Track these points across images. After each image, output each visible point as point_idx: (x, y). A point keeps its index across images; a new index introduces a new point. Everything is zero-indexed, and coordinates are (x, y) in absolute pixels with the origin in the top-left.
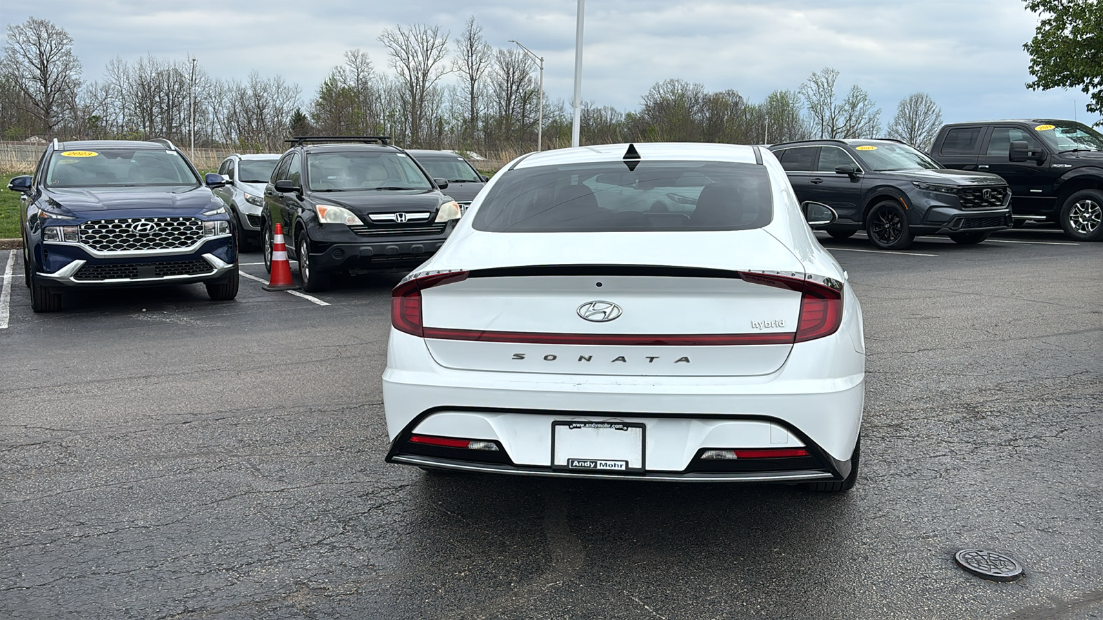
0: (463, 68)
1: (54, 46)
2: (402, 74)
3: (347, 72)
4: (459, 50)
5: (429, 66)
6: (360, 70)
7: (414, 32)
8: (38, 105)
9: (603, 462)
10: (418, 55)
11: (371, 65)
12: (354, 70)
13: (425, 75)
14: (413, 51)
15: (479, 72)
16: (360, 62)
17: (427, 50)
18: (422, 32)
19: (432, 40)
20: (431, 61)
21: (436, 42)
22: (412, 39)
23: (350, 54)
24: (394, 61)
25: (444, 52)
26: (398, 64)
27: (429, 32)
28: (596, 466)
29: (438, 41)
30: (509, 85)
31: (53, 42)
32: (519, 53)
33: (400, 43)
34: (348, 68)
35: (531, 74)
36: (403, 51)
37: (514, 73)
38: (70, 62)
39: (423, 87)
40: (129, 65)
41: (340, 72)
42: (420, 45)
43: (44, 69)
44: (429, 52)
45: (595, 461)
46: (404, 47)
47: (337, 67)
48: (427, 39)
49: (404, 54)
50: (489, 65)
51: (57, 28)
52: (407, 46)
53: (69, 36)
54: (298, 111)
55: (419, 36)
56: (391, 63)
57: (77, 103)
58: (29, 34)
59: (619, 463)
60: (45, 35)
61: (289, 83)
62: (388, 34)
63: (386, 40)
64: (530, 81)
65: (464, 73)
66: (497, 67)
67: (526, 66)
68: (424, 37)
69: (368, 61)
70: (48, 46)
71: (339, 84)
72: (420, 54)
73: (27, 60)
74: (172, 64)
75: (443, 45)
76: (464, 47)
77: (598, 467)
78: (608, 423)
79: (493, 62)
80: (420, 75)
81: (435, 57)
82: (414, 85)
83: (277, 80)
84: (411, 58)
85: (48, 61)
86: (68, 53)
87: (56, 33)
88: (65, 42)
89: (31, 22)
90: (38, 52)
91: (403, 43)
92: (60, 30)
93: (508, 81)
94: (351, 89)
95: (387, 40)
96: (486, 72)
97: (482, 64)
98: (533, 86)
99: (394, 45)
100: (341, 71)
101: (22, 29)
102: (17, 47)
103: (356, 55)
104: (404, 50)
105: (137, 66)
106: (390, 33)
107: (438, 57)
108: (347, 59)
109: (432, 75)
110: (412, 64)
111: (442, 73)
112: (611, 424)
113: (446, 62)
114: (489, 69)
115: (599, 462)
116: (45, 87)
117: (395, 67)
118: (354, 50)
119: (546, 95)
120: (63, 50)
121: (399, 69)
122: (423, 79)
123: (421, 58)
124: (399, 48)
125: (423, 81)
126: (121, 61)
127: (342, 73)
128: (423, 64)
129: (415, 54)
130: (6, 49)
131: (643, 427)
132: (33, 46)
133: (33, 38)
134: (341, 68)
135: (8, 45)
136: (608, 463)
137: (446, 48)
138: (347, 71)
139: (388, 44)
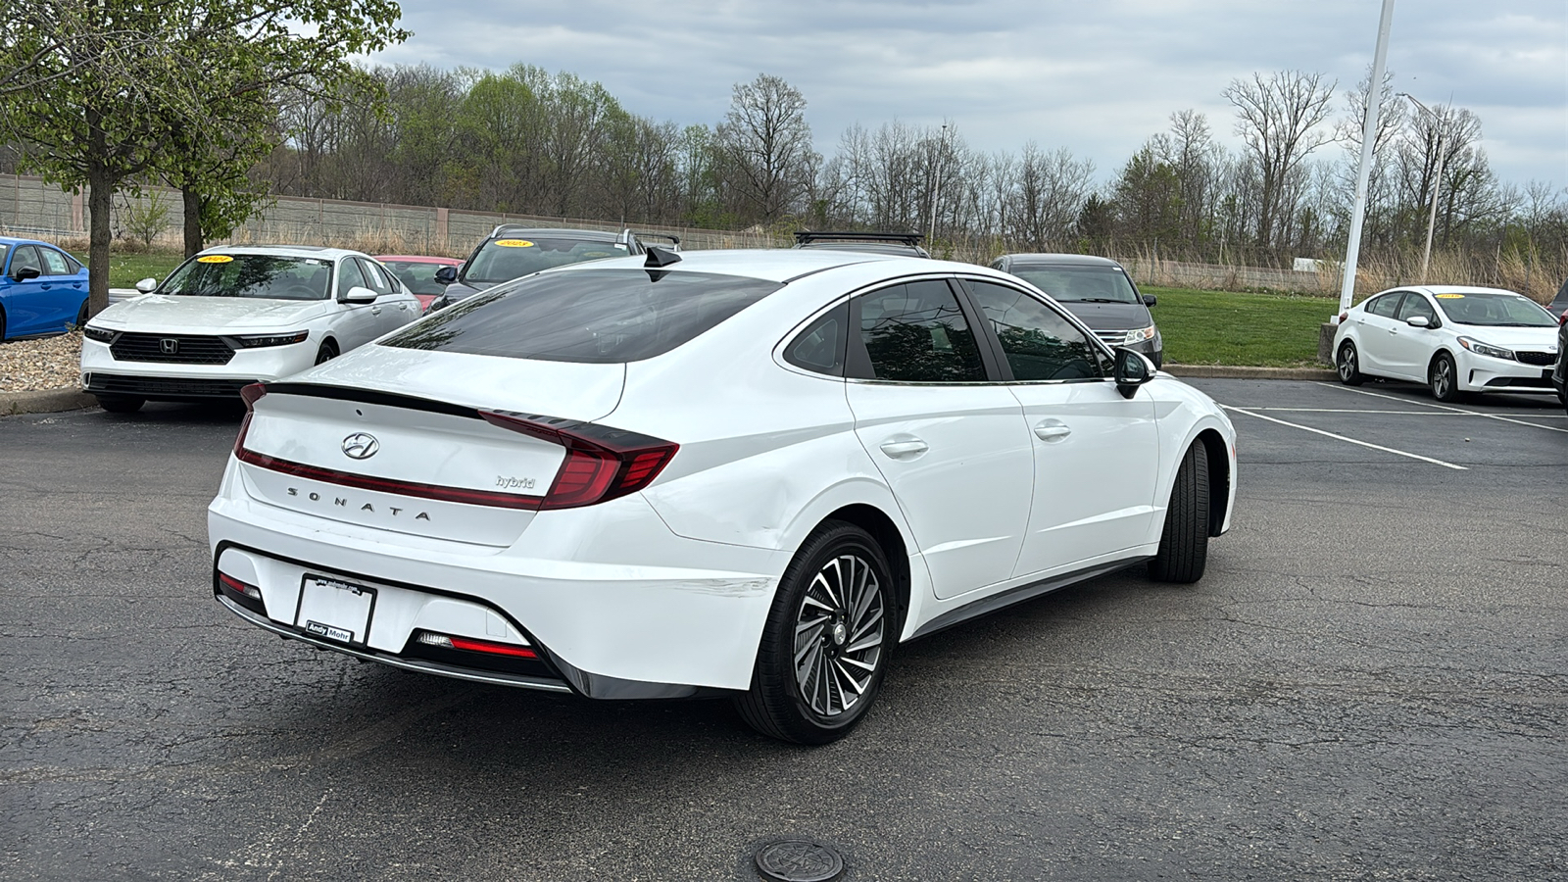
0: (1354, 135)
1: (783, 111)
2: (1257, 146)
3: (1172, 143)
4: (1351, 108)
5: (1298, 133)
6: (1190, 139)
7: (1280, 83)
8: (757, 185)
9: (333, 630)
10: (1283, 116)
11: (1208, 132)
12: (1182, 139)
13: (1289, 146)
14: (1275, 110)
15: (1380, 142)
16: (1191, 127)
17: (1297, 109)
18: (1292, 83)
19: (1307, 94)
20: (1301, 125)
21: (1313, 97)
22: (1276, 93)
23: (1178, 116)
24: (1244, 126)
25: (1324, 112)
26: (1249, 130)
27: (1304, 83)
28: (326, 633)
29: (1318, 94)
30: (1430, 161)
31: (783, 105)
32: (1453, 111)
33: (1255, 99)
34: (1173, 136)
35: (1470, 145)
36: (1258, 111)
37: (1439, 142)
38: (799, 130)
39: (1286, 162)
40: (869, 134)
41: (1160, 142)
42: (1288, 101)
43: (769, 139)
44: (1300, 113)
45: (326, 627)
46: (1262, 105)
47: (1156, 136)
48: (1299, 93)
49: (1259, 116)
50: (1400, 131)
51: (788, 87)
52: (1266, 103)
53: (802, 97)
54: (1094, 197)
55: (1287, 89)
56: (1239, 129)
57: (817, 182)
58: (757, 96)
59: (346, 633)
60: (775, 97)
61: (1078, 158)
62: (1239, 87)
63: (1235, 95)
64: (1468, 155)
65: (1356, 143)
66: (1412, 134)
67: (1464, 131)
68: (1295, 90)
69: (1204, 126)
70: (777, 111)
71: (1156, 158)
72: (1285, 115)
73: (750, 127)
74: (923, 132)
75: (1324, 100)
76: (1360, 104)
77: (328, 636)
78: (347, 584)
79: (1406, 126)
80: (1283, 147)
81: (1309, 119)
82: (1272, 160)
83: (1061, 155)
84: (1270, 121)
85: (774, 130)
86: (798, 120)
87: (789, 94)
88: (797, 104)
89: (761, 81)
90: (765, 118)
91: (1261, 100)
92: (793, 90)
93: (1428, 156)
94: (1172, 166)
95: (1238, 95)
96: (1393, 141)
97: (1387, 130)
98: (1472, 163)
99: (1247, 103)
100: (1163, 142)
101: (750, 90)
102: (742, 112)
103: (1187, 117)
104: (1260, 109)
105: (879, 135)
106: (1242, 84)
107: (1314, 118)
108: (1174, 124)
109: (1300, 147)
110: (1271, 131)
111: (1318, 143)
112: (349, 585)
113: (1326, 127)
114: (1399, 137)
115: (330, 629)
116: (768, 162)
117: (1245, 134)
118: (1184, 111)
119: (1495, 177)
120: (793, 116)
121: (1250, 138)
122: (1287, 152)
123: (1286, 121)
124: (1253, 107)
125: (1286, 155)
126: (860, 128)
127: (1163, 143)
128: (1288, 130)
129: (1278, 116)
130: (729, 114)
131: (374, 593)
132: (760, 111)
133: (761, 100)
134: (1163, 136)
135: (732, 110)
136: (338, 631)
137: (1328, 106)
138: (1172, 140)
139: (1237, 101)
